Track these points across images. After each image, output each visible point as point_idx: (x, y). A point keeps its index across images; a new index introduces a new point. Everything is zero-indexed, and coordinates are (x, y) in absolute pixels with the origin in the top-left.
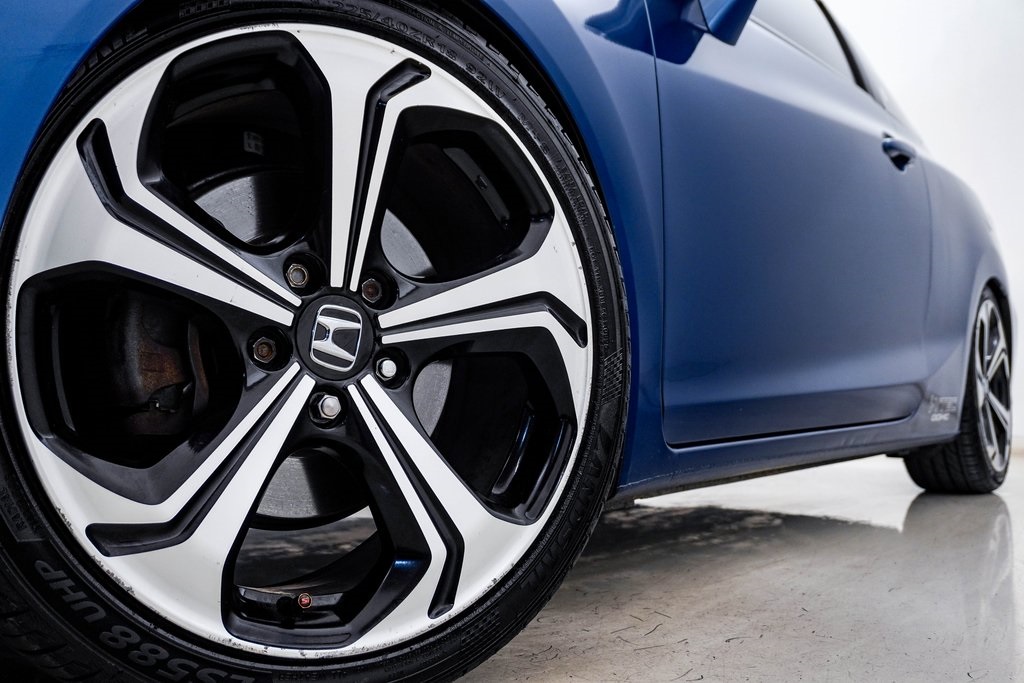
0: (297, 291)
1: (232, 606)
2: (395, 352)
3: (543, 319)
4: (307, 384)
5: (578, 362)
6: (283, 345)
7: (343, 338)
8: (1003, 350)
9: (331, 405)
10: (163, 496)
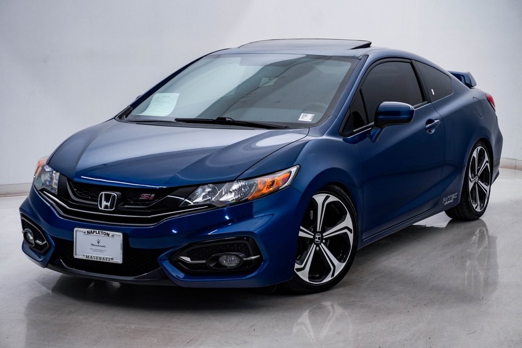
0: (312, 232)
1: (309, 278)
2: (325, 239)
3: (346, 231)
4: (315, 246)
5: (351, 236)
6: (312, 241)
7: (319, 238)
8: (487, 162)
9: (318, 248)
10: (302, 264)
